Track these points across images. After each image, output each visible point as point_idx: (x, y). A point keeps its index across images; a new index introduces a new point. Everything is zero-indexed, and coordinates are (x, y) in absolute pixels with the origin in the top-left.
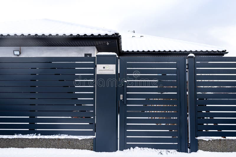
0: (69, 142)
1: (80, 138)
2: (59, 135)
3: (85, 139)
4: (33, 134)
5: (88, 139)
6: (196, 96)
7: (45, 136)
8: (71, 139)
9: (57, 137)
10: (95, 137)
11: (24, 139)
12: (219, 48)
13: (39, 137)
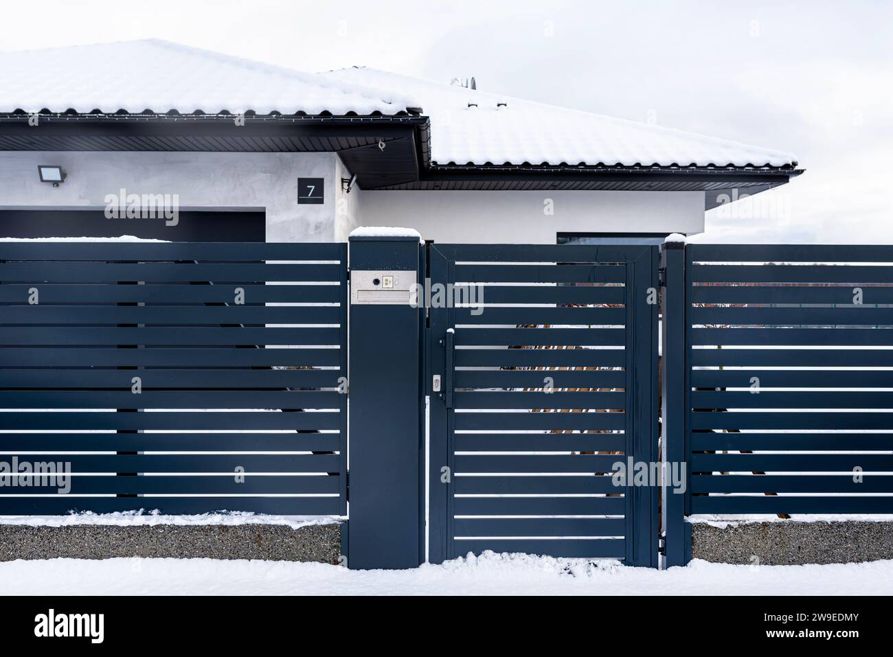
0: (259, 535)
1: (295, 522)
2: (223, 514)
3: (312, 527)
4: (132, 512)
5: (324, 526)
6: (689, 377)
7: (176, 516)
8: (266, 528)
9: (215, 519)
10: (347, 518)
11: (103, 527)
12: (772, 156)
13: (155, 519)
